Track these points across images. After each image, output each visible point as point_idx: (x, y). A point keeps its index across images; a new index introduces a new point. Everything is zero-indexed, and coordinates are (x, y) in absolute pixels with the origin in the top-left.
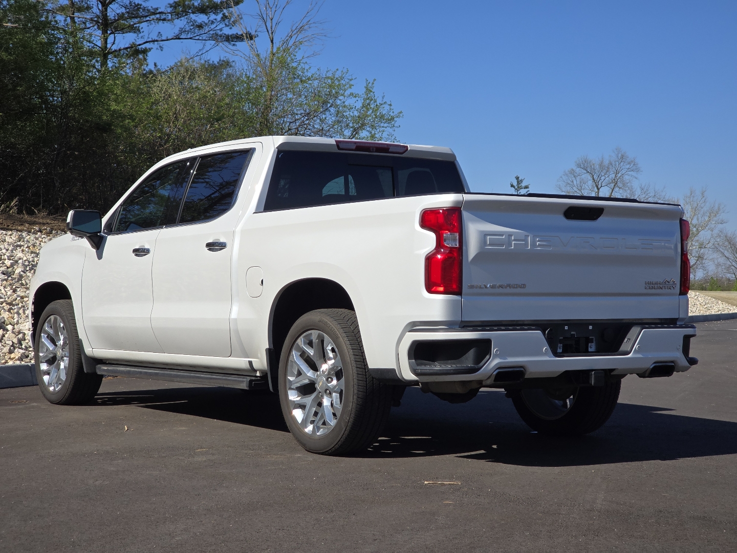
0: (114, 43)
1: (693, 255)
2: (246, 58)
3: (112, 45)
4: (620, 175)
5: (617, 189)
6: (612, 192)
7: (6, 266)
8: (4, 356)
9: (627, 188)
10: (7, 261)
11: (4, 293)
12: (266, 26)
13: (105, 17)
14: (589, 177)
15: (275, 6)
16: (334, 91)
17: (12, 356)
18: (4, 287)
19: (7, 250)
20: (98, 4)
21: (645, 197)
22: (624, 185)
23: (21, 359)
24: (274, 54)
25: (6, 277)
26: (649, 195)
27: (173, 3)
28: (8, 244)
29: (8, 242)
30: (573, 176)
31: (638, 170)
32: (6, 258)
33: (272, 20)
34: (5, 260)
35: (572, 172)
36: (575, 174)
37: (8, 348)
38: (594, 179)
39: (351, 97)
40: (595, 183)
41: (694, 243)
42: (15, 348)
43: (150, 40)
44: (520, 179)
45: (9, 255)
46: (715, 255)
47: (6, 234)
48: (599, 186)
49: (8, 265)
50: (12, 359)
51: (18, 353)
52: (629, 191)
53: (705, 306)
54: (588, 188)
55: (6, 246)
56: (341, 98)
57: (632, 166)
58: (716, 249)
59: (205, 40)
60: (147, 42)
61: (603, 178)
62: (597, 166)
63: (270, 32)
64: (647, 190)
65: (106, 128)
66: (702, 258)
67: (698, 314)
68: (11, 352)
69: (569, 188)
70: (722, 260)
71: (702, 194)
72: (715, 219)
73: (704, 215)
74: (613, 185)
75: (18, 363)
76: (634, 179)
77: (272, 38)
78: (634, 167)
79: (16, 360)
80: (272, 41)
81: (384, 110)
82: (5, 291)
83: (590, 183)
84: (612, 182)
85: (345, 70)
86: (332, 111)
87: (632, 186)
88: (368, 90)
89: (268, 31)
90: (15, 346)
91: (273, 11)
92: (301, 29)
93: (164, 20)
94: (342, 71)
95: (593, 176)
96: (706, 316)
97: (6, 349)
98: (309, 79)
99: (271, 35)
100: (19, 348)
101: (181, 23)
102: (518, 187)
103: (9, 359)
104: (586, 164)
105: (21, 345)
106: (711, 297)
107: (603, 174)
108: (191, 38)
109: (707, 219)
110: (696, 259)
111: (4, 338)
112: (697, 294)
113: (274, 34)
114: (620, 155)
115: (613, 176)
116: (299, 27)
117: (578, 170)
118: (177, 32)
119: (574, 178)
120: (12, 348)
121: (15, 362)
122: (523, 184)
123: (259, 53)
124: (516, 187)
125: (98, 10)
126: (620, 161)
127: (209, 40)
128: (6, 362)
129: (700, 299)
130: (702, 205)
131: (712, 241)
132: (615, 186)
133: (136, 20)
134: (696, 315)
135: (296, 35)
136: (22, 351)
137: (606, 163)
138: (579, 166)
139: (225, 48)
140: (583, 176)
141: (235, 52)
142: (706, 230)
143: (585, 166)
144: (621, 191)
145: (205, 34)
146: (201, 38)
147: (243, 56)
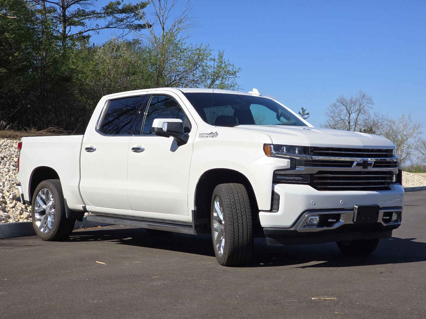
0: (70, 31)
1: (404, 152)
2: (148, 39)
3: (69, 32)
4: (362, 106)
5: (360, 115)
6: (358, 116)
7: (14, 161)
8: (17, 217)
9: (366, 114)
10: (15, 158)
11: (15, 178)
12: (160, 20)
13: (64, 15)
14: (344, 107)
15: (165, 8)
16: (201, 57)
17: (22, 216)
18: (14, 174)
19: (15, 152)
20: (60, 8)
21: (376, 119)
22: (365, 112)
23: (27, 218)
24: (164, 36)
25: (15, 168)
26: (379, 118)
27: (105, 7)
28: (15, 148)
29: (15, 147)
30: (335, 107)
31: (372, 103)
32: (15, 156)
33: (163, 16)
34: (14, 158)
35: (335, 105)
36: (336, 106)
37: (19, 211)
38: (347, 109)
39: (211, 60)
40: (348, 111)
41: (404, 145)
42: (23, 211)
43: (92, 28)
44: (304, 109)
45: (16, 155)
46: (416, 152)
47: (13, 142)
48: (350, 113)
49: (16, 161)
50: (22, 218)
51: (25, 214)
52: (367, 116)
53: (419, 182)
54: (344, 114)
55: (14, 149)
56: (205, 61)
57: (369, 101)
58: (416, 148)
59: (123, 28)
60: (89, 30)
61: (352, 108)
62: (349, 102)
63: (162, 24)
64: (378, 115)
65: (68, 79)
66: (409, 154)
67: (416, 186)
68: (21, 214)
69: (332, 114)
70: (420, 155)
71: (409, 117)
72: (417, 131)
73: (410, 128)
74: (358, 112)
75: (26, 221)
76: (370, 109)
77: (164, 27)
78: (370, 102)
79: (24, 219)
80: (163, 29)
81: (230, 68)
82: (15, 176)
83: (345, 111)
84: (358, 111)
85: (207, 45)
86: (200, 69)
87: (369, 113)
88: (221, 56)
89: (161, 23)
90: (23, 210)
91: (164, 11)
92: (180, 22)
93: (100, 17)
94: (206, 46)
95: (347, 107)
96: (421, 187)
97: (18, 212)
98: (185, 50)
99: (162, 25)
100: (26, 212)
101: (110, 18)
102: (303, 114)
103: (20, 218)
104: (342, 100)
105: (27, 209)
106: (422, 176)
107: (352, 106)
108: (115, 27)
109: (412, 131)
110: (406, 154)
111: (16, 205)
112: (414, 174)
113: (164, 24)
114: (362, 95)
115: (359, 107)
116: (179, 20)
117: (338, 104)
118: (107, 23)
119: (335, 109)
120: (21, 211)
121: (24, 220)
122: (306, 112)
123: (155, 36)
124: (302, 114)
125: (60, 11)
126: (362, 98)
127: (126, 28)
128: (19, 220)
129: (416, 177)
130: (409, 124)
131: (415, 144)
132: (359, 113)
133: (82, 18)
134: (416, 187)
135: (178, 25)
136: (28, 213)
137: (354, 99)
138: (338, 101)
139: (136, 34)
140: (341, 107)
141: (142, 35)
142: (411, 138)
143: (342, 102)
144: (363, 116)
145: (124, 24)
146: (121, 27)
147: (146, 38)
